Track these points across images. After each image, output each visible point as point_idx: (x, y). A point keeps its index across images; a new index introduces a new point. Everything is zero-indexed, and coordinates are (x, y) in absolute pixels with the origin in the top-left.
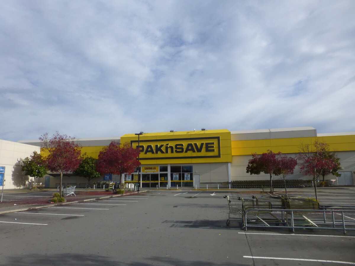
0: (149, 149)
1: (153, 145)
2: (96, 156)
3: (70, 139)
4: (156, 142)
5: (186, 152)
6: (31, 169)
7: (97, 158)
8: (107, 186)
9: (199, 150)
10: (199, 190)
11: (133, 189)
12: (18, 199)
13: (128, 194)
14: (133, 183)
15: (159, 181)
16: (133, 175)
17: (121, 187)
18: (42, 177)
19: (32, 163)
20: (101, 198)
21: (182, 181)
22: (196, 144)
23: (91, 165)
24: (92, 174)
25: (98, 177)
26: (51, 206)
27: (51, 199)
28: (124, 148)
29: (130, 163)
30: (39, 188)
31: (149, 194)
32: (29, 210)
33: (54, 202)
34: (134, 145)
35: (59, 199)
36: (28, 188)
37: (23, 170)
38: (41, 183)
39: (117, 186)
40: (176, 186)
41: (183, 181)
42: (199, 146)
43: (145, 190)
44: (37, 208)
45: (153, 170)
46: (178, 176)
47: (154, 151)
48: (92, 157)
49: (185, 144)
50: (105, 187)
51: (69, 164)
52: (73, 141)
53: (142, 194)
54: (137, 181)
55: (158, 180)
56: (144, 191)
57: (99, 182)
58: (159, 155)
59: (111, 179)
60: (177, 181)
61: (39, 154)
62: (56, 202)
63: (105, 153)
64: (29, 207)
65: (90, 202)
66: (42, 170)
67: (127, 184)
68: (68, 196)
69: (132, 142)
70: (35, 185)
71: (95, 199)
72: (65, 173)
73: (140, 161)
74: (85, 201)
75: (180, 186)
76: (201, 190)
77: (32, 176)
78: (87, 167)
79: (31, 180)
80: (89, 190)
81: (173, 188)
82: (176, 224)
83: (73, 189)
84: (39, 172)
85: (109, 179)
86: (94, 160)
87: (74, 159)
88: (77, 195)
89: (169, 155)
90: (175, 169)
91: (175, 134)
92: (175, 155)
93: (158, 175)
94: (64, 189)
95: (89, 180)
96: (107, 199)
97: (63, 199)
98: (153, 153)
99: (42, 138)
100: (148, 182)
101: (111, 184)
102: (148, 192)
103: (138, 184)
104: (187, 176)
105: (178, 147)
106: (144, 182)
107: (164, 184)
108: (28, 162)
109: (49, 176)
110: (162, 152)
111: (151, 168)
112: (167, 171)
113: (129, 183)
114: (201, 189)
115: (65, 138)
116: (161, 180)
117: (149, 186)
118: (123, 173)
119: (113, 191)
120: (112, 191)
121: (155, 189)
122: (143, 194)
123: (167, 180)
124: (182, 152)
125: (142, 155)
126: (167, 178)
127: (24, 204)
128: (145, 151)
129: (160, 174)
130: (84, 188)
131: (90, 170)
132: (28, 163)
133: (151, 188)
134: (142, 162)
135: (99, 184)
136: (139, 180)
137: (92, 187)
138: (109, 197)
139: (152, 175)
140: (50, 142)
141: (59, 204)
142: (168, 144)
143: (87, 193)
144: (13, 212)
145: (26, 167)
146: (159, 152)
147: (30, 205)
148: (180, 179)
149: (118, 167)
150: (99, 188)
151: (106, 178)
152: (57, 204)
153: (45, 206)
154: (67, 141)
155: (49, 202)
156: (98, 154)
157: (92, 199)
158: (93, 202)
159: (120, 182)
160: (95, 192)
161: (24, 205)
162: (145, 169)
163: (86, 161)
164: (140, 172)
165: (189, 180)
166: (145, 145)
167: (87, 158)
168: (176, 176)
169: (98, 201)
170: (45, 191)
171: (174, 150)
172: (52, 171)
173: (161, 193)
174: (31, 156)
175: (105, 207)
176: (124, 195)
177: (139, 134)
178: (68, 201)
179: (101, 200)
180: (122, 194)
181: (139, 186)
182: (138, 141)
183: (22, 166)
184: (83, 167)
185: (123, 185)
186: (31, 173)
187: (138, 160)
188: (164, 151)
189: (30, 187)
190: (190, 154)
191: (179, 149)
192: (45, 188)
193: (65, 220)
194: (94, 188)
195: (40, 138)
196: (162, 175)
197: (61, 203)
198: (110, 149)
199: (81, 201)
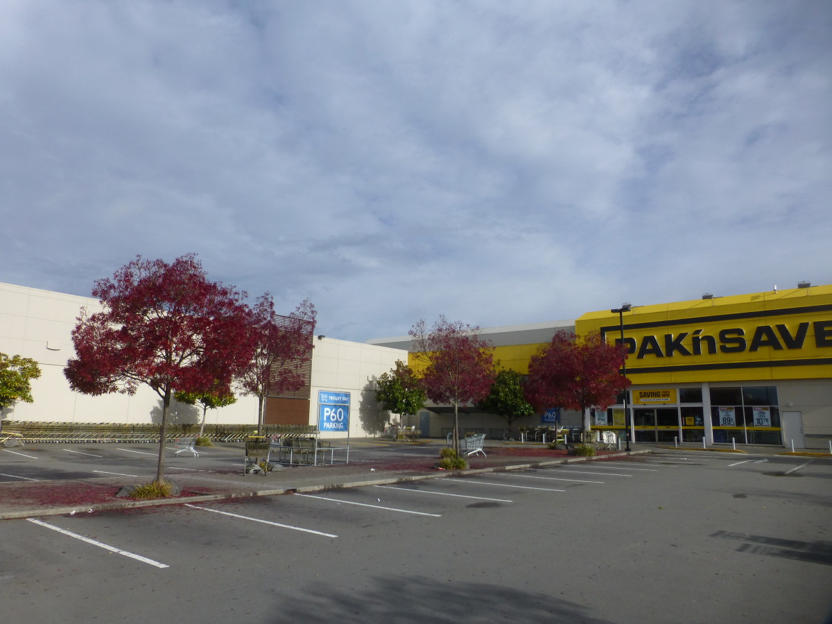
0: (649, 346)
1: (658, 335)
2: (523, 368)
3: (469, 331)
4: (666, 327)
5: (754, 348)
6: (394, 397)
7: (525, 371)
8: (551, 436)
9: (796, 343)
10: (803, 454)
11: (613, 444)
12: (375, 459)
13: (603, 457)
14: (612, 430)
15: (681, 428)
16: (610, 412)
17: (586, 440)
18: (415, 414)
19: (394, 384)
20: (541, 464)
21: (746, 428)
22: (783, 326)
23: (512, 387)
24: (515, 408)
25: (530, 415)
26: (440, 476)
27: (439, 461)
28: (587, 345)
29: (604, 381)
30: (410, 437)
31: (657, 460)
32: (399, 483)
33: (446, 469)
34: (611, 338)
35: (455, 463)
36: (389, 437)
37: (379, 400)
38: (413, 427)
39: (574, 438)
40: (731, 442)
41: (751, 428)
42: (793, 333)
43: (645, 449)
44: (414, 478)
45: (662, 399)
46: (732, 414)
47: (663, 350)
48: (513, 370)
49: (748, 329)
50: (547, 440)
51: (471, 385)
52: (475, 335)
53: (638, 457)
54: (624, 427)
55: (677, 424)
56: (642, 452)
57: (531, 426)
58: (677, 359)
59: (558, 421)
60: (732, 426)
61: (406, 366)
62: (449, 468)
63: (543, 358)
64: (399, 476)
65: (519, 471)
66: (414, 399)
67: (598, 433)
68: (471, 457)
69: (604, 330)
70: (402, 429)
71: (528, 466)
72: (462, 405)
73: (627, 376)
74: (508, 468)
75: (740, 440)
76: (810, 455)
77: (396, 412)
78: (503, 392)
79: (394, 420)
80: (512, 444)
81: (721, 446)
82: (754, 544)
83: (480, 440)
84: (408, 404)
85: (554, 420)
86: (517, 375)
87: (480, 374)
88: (489, 456)
89: (705, 358)
90: (722, 396)
91: (718, 302)
92: (721, 358)
93: (675, 410)
94: (462, 441)
95: (510, 423)
96: (556, 467)
97: (462, 462)
98: (659, 355)
99: (415, 331)
100: (650, 428)
101: (559, 431)
102: (653, 453)
103: (624, 433)
104: (761, 415)
105: (727, 336)
106: (641, 428)
107: (695, 436)
108: (386, 382)
109: (428, 411)
110: (684, 352)
111: (656, 395)
112: (701, 401)
113: (601, 431)
114: (809, 452)
115: (458, 329)
116: (685, 425)
117: (653, 440)
118: (589, 406)
119: (567, 448)
120: (563, 448)
121: (672, 446)
122: (641, 459)
123: (703, 425)
124: (742, 348)
125: (631, 362)
126: (702, 420)
127: (388, 469)
128: (637, 350)
129: (682, 408)
130: (501, 439)
131: (512, 400)
132: (386, 384)
133: (659, 444)
134: (635, 379)
135: (532, 432)
136: (628, 423)
137: (518, 439)
138: (559, 462)
139: (660, 411)
140: (429, 339)
141: (456, 472)
142: (698, 332)
143: (508, 452)
144: (371, 485)
145: (384, 392)
146: (675, 353)
147: (401, 472)
148: (739, 422)
149: (577, 391)
150: (533, 440)
151: (547, 417)
152: (451, 474)
153: (429, 476)
154: (464, 334)
155: (436, 467)
156: (526, 364)
157: (523, 466)
158: (526, 471)
159: (583, 427)
160: (524, 449)
161: (389, 472)
162: (641, 397)
163: (501, 379)
164: (629, 403)
165: (767, 426)
166: (638, 337)
167: (503, 372)
168: (728, 414)
169: (536, 471)
170: (422, 444)
171: (718, 345)
172: (435, 401)
173: (689, 458)
174: (392, 370)
175: (554, 485)
176: (595, 458)
177: (620, 311)
178: (473, 467)
179: (542, 467)
180: (590, 455)
181: (629, 438)
182: (621, 328)
183: (376, 390)
184: (496, 392)
185: (590, 436)
186: (393, 405)
187: (622, 375)
188: (689, 349)
189: (392, 435)
190: (764, 354)
191: (732, 341)
192: (421, 437)
193: (473, 509)
194: (521, 440)
195: (411, 333)
196: (686, 412)
197: (459, 471)
198: (555, 350)
199: (501, 468)
